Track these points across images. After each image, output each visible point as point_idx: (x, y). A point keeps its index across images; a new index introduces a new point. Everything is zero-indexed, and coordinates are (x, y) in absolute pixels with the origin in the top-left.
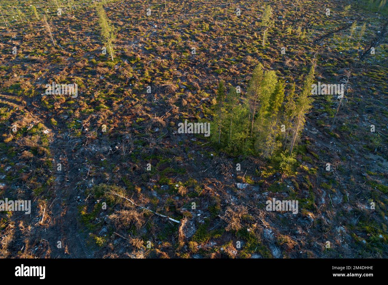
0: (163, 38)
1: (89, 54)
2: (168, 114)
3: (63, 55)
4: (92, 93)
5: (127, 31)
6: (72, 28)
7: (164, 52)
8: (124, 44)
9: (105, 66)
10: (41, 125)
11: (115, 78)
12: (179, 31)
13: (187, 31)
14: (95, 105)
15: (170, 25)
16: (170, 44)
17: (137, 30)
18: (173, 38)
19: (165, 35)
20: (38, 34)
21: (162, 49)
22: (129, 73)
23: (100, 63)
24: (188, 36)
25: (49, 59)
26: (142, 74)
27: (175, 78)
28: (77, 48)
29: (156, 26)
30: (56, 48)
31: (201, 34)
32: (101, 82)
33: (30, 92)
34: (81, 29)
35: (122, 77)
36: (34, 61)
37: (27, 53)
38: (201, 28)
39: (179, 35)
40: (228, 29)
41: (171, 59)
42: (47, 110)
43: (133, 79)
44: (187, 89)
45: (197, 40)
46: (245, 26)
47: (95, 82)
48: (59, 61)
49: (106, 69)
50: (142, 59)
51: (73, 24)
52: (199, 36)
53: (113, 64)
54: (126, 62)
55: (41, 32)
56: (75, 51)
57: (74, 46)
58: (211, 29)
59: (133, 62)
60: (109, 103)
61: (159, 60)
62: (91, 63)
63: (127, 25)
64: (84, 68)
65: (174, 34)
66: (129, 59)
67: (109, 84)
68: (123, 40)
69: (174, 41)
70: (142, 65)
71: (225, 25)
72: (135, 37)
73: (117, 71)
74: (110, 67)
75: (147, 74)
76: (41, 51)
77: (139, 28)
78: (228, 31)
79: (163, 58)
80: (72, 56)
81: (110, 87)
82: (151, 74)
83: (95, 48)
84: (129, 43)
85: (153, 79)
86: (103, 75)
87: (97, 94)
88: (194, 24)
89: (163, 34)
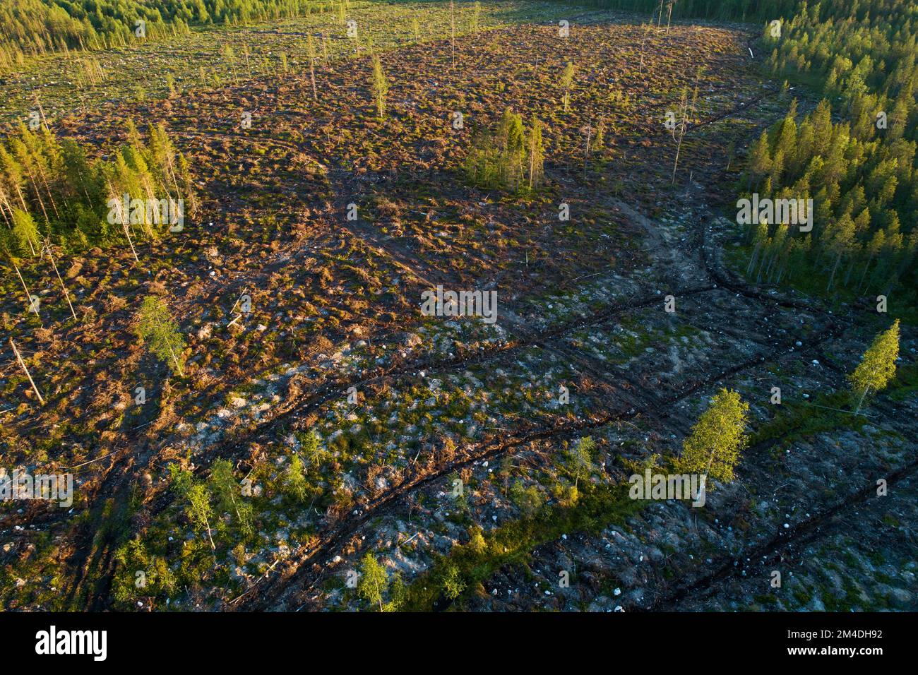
0: (443, 98)
1: (355, 111)
2: (433, 161)
3: (327, 109)
4: (361, 143)
5: (401, 88)
6: (332, 82)
7: (440, 112)
8: (395, 102)
9: (373, 122)
10: (316, 162)
11: (384, 132)
12: (465, 91)
13: (475, 91)
14: (365, 151)
15: (454, 84)
16: (450, 104)
17: (412, 87)
18: (455, 97)
19: (445, 95)
20: (293, 88)
21: (439, 108)
22: (399, 128)
23: (368, 118)
24: (473, 96)
25: (313, 113)
26: (413, 129)
27: (448, 135)
28: (341, 103)
29: (437, 84)
30: (318, 102)
31: (491, 95)
32: (369, 135)
33: (300, 139)
34: (344, 84)
35: (391, 131)
36: (297, 114)
37: (288, 106)
38: (494, 88)
39: (462, 95)
40: (530, 92)
41: (448, 119)
42: (318, 152)
43: (404, 134)
44: (458, 144)
45: (484, 102)
46: (554, 89)
47: (363, 134)
48: (323, 115)
49: (375, 124)
50: (414, 117)
51: (332, 78)
52: (487, 97)
53: (381, 120)
54: (396, 119)
55: (296, 86)
56: (339, 106)
57: (339, 100)
58: (506, 90)
59: (404, 120)
60: (377, 150)
61: (434, 119)
62: (359, 118)
63: (401, 81)
64: (351, 122)
65: (457, 93)
66: (400, 116)
67: (377, 136)
68: (394, 97)
69: (455, 101)
70: (414, 123)
71: (526, 86)
72: (409, 95)
73: (386, 127)
74: (378, 123)
75: (418, 130)
76: (302, 105)
77: (415, 85)
78: (529, 94)
79: (438, 117)
80: (336, 111)
81: (379, 139)
82: (421, 130)
83: (362, 104)
84: (402, 101)
85: (423, 135)
86: (370, 129)
87: (365, 143)
88: (485, 83)
89: (443, 93)
